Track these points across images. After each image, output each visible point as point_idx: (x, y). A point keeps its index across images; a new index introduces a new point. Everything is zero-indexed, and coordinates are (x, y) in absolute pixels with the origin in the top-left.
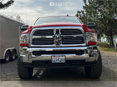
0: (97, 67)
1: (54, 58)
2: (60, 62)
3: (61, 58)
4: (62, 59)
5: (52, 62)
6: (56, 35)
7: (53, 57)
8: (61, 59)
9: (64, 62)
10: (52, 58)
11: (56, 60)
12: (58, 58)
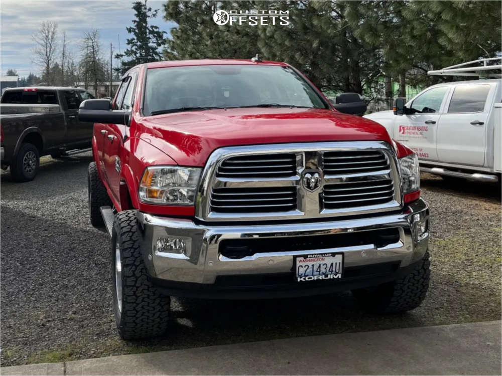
0: (414, 275)
1: (304, 264)
2: (326, 276)
3: (329, 260)
4: (332, 264)
5: (299, 280)
6: (308, 176)
7: (302, 259)
8: (329, 266)
9: (340, 276)
10: (298, 264)
11: (310, 269)
12: (317, 264)
